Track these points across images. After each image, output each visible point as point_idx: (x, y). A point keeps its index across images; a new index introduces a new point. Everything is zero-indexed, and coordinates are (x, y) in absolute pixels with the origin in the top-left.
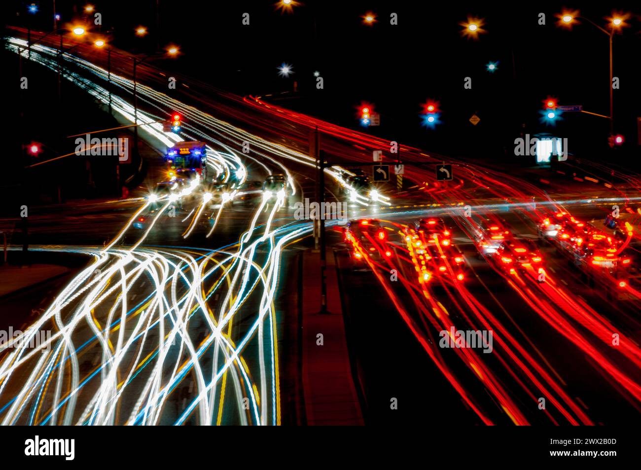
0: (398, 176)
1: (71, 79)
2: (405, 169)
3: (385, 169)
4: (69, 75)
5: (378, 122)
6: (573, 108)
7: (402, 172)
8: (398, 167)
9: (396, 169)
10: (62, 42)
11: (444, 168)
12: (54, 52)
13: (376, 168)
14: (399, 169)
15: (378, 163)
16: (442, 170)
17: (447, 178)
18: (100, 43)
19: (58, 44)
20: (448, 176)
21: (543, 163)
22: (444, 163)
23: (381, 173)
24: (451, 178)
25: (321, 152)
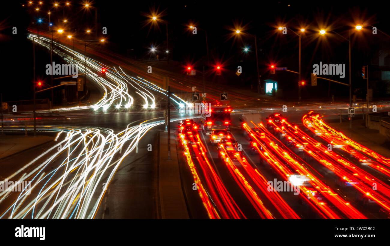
0: (203, 98)
1: (56, 53)
2: (207, 95)
3: (198, 95)
4: (56, 51)
5: (195, 74)
6: (283, 69)
7: (205, 96)
8: (203, 94)
9: (203, 95)
10: (53, 36)
11: (224, 95)
12: (49, 41)
13: (193, 94)
14: (204, 95)
15: (194, 92)
16: (223, 96)
17: (225, 100)
18: (70, 37)
19: (51, 37)
20: (226, 99)
21: (269, 93)
22: (224, 93)
23: (196, 97)
24: (227, 99)
25: (169, 87)
